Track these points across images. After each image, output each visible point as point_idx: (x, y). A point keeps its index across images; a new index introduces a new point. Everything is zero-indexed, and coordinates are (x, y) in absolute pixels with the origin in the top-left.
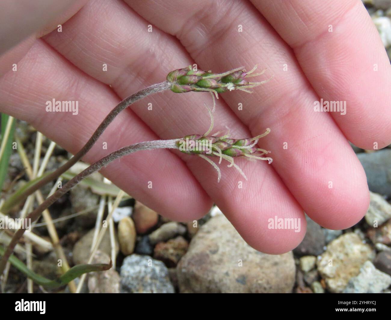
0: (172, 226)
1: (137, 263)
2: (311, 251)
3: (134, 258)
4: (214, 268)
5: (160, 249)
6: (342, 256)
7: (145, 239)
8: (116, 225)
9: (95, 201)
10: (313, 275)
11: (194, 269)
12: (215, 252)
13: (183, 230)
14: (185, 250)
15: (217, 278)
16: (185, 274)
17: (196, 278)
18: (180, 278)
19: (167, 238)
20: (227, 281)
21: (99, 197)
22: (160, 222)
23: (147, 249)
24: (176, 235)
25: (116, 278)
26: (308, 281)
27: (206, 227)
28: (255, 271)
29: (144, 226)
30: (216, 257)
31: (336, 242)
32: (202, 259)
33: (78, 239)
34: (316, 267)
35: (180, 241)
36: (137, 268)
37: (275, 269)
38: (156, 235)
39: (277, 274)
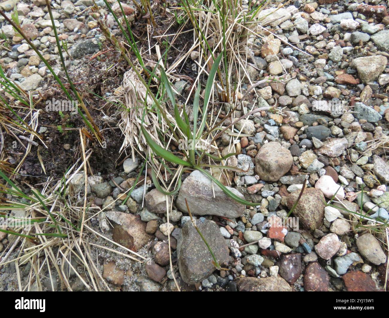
0: (253, 146)
1: (243, 156)
2: (297, 155)
3: (241, 155)
4: (268, 158)
5: (249, 152)
6: (307, 157)
7: (244, 149)
8: (236, 145)
9: (229, 137)
10: (298, 162)
11: (261, 158)
12: (267, 153)
13: (256, 147)
14: (257, 153)
15: (269, 161)
16: (258, 159)
17: (262, 161)
18: (256, 161)
19: (251, 149)
20: (272, 161)
21: (230, 136)
22: (249, 145)
23: (245, 152)
24: (254, 148)
25: (237, 160)
26: (296, 164)
27: (263, 146)
28: (281, 159)
29: (244, 145)
30: (268, 155)
31: (305, 153)
32: (263, 155)
33: (223, 149)
34: (298, 160)
35: (255, 150)
36: (243, 157)
37: (287, 159)
38: (248, 148)
39: (288, 160)
